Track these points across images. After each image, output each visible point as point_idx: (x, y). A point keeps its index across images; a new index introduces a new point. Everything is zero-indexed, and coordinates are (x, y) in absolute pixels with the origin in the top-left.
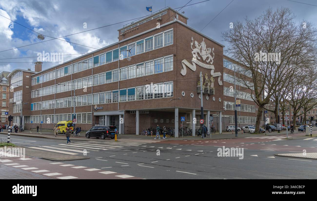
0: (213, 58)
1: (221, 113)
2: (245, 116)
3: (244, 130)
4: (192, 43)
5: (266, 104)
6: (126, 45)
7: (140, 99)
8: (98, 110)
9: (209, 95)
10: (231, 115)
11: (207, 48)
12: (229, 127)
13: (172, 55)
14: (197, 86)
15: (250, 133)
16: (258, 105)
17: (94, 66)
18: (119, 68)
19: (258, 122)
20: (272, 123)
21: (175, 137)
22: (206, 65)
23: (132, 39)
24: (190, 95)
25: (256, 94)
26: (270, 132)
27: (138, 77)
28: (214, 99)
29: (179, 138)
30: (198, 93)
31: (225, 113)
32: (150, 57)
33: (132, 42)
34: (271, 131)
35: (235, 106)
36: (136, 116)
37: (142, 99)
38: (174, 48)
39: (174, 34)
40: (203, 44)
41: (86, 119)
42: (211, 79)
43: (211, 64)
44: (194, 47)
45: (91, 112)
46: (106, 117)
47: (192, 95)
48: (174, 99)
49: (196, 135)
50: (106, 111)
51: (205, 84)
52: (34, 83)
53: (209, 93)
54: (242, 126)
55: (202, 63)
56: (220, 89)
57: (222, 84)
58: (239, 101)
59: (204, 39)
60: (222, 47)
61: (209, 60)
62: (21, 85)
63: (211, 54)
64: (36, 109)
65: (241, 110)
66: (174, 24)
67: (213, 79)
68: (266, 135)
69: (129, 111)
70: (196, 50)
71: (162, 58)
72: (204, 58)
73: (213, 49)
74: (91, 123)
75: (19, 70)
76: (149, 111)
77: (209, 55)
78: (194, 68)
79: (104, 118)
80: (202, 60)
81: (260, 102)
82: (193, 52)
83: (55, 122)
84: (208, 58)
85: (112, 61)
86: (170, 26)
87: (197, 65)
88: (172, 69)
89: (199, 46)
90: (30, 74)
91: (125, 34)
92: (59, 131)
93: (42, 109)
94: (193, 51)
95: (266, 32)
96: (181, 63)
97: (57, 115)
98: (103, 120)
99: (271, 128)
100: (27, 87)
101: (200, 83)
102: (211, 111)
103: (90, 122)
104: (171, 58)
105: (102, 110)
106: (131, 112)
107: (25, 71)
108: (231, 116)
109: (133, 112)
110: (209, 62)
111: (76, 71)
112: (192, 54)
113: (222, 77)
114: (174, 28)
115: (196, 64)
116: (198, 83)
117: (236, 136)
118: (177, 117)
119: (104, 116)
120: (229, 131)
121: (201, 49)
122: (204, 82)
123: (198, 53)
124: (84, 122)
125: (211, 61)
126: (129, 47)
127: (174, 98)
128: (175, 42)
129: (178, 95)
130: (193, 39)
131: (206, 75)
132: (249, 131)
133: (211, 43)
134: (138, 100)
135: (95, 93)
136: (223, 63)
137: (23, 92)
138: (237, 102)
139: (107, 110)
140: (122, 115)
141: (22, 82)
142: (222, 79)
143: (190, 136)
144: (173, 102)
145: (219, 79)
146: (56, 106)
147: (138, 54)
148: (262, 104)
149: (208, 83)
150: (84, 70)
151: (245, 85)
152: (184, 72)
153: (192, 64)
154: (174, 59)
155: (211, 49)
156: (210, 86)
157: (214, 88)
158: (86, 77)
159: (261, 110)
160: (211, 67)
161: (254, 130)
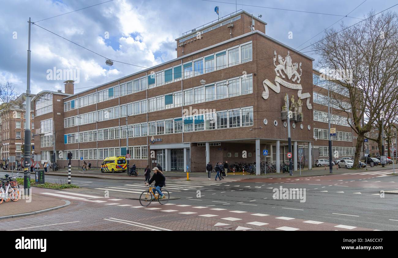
0: (300, 76)
1: (310, 144)
2: (339, 146)
3: (339, 165)
4: (275, 58)
5: (366, 132)
6: (191, 60)
7: (210, 128)
8: (156, 143)
9: (296, 122)
10: (322, 145)
11: (293, 64)
12: (319, 161)
13: (252, 74)
14: (282, 112)
15: (347, 168)
16: (357, 133)
17: (149, 87)
18: (183, 89)
19: (357, 154)
20: (374, 154)
21: (257, 174)
22: (292, 84)
23: (199, 54)
24: (274, 123)
25: (354, 119)
26: (372, 167)
27: (207, 101)
28: (302, 127)
29: (261, 176)
30: (283, 120)
31: (315, 143)
32: (222, 76)
33: (199, 57)
34: (373, 165)
35: (330, 136)
36: (206, 150)
37: (213, 129)
38: (253, 65)
39: (253, 48)
40: (288, 59)
41: (140, 154)
42: (298, 102)
43: (298, 84)
44: (278, 63)
45: (147, 146)
46: (166, 151)
47: (276, 122)
48: (255, 129)
49: (280, 171)
50: (166, 143)
51: (291, 109)
52: (67, 109)
53: (296, 120)
54: (335, 160)
55: (287, 82)
56: (309, 113)
57: (312, 108)
58: (334, 129)
59: (289, 52)
60: (311, 60)
61: (296, 78)
62: (51, 111)
63: (298, 71)
64: (71, 142)
65: (334, 139)
66: (253, 36)
67: (300, 102)
68: (367, 170)
69: (196, 143)
70: (279, 66)
71: (239, 77)
72: (290, 77)
73: (300, 64)
74: (147, 159)
75: (48, 92)
76: (221, 143)
77: (296, 72)
78: (277, 89)
79: (164, 153)
80: (287, 79)
81: (360, 129)
82: (276, 70)
83: (98, 158)
84: (294, 76)
85: (173, 81)
86: (248, 38)
87: (281, 86)
88: (251, 92)
89: (283, 61)
90: (61, 97)
91: (186, 44)
92: (106, 169)
93: (79, 142)
94: (276, 68)
95: (367, 41)
96: (263, 85)
97: (101, 149)
98: (162, 155)
99: (373, 162)
100: (58, 114)
101: (285, 108)
102: (298, 142)
103: (145, 158)
104: (250, 78)
105: (161, 142)
106: (199, 145)
107: (55, 93)
108: (321, 147)
109: (201, 144)
110: (296, 81)
111: (124, 94)
112: (275, 72)
113: (311, 98)
114: (253, 40)
115: (280, 84)
116: (283, 108)
117: (330, 173)
118: (258, 150)
119: (164, 150)
120: (320, 166)
121: (286, 65)
122: (290, 106)
123: (282, 71)
124: (138, 158)
125: (298, 79)
126: (195, 63)
127: (254, 127)
128: (255, 58)
129: (259, 123)
130: (275, 53)
131: (292, 97)
132: (346, 166)
133: (298, 57)
134: (207, 130)
135: (151, 121)
136: (312, 81)
137: (54, 120)
138: (331, 130)
139: (168, 142)
140: (187, 149)
141: (52, 108)
142: (311, 101)
143: (274, 174)
144: (253, 132)
145: (308, 101)
146: (99, 138)
147: (206, 73)
148: (363, 132)
149: (294, 108)
150: (135, 93)
151: (340, 107)
152: (266, 95)
153: (275, 85)
154: (254, 79)
155: (297, 65)
156: (297, 111)
157: (302, 114)
158: (138, 100)
159: (360, 140)
160: (298, 87)
161: (352, 164)
